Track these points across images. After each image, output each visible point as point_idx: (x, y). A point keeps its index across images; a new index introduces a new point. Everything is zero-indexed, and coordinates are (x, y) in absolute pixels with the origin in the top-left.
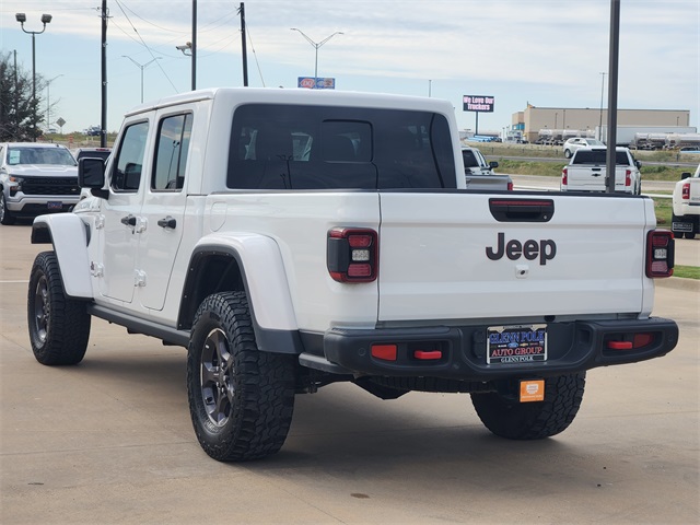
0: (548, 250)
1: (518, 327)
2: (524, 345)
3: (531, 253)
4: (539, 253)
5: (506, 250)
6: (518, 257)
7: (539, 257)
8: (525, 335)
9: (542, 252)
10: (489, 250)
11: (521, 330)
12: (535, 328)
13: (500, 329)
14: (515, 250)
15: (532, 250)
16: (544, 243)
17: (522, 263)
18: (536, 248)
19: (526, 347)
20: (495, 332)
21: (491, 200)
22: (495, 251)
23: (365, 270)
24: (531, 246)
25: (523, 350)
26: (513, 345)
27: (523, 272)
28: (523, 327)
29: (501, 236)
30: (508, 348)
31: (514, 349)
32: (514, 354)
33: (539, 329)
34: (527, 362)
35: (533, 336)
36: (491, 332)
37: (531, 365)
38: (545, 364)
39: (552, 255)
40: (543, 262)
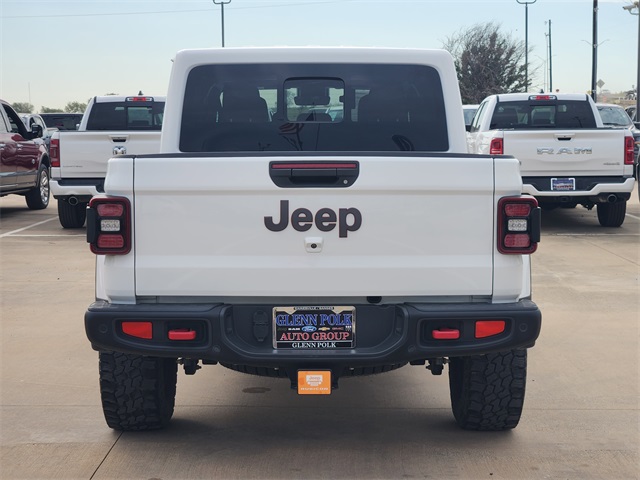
0: (350, 220)
1: (316, 310)
2: (324, 329)
3: (326, 224)
4: (337, 223)
5: (291, 220)
6: (306, 228)
7: (337, 227)
8: (325, 318)
10: (268, 222)
11: (319, 312)
12: (338, 310)
13: (290, 310)
14: (303, 220)
15: (327, 220)
16: (344, 212)
17: (314, 235)
18: (332, 218)
19: (327, 332)
20: (284, 313)
21: (272, 164)
22: (276, 220)
23: (119, 242)
24: (326, 215)
25: (323, 336)
26: (308, 328)
27: (314, 246)
28: (321, 308)
29: (284, 205)
30: (302, 331)
31: (310, 333)
32: (310, 339)
33: (344, 312)
34: (326, 349)
35: (336, 320)
36: (278, 313)
37: (333, 352)
38: (353, 352)
39: (357, 226)
40: (343, 234)
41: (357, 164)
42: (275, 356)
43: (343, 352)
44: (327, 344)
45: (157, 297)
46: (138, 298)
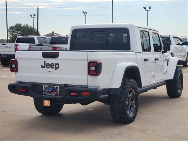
0: (57, 66)
1: (51, 86)
3: (52, 67)
4: (55, 67)
5: (46, 66)
6: (49, 68)
8: (53, 88)
9: (56, 66)
10: (42, 66)
12: (56, 87)
13: (46, 86)
14: (48, 66)
15: (53, 66)
16: (56, 64)
17: (50, 69)
18: (54, 65)
19: (54, 92)
20: (45, 87)
21: (43, 53)
22: (43, 66)
24: (52, 65)
25: (53, 93)
26: (50, 91)
27: (50, 72)
28: (52, 86)
29: (45, 62)
30: (49, 91)
31: (50, 92)
32: (50, 93)
33: (57, 87)
34: (53, 96)
35: (55, 89)
36: (44, 87)
37: (55, 97)
38: (58, 97)
39: (58, 68)
40: (56, 69)
41: (59, 53)
42: (43, 97)
43: (56, 97)
44: (53, 95)
45: (25, 82)
46: (19, 82)
